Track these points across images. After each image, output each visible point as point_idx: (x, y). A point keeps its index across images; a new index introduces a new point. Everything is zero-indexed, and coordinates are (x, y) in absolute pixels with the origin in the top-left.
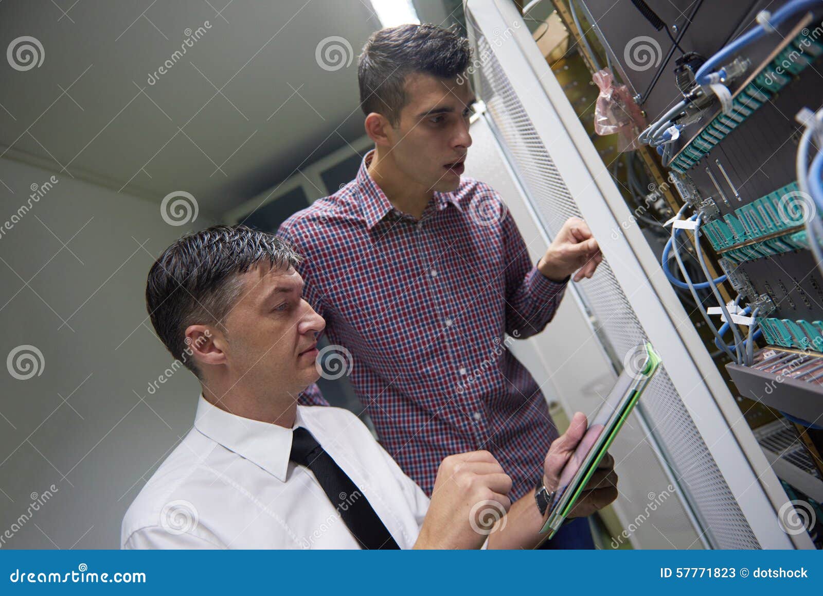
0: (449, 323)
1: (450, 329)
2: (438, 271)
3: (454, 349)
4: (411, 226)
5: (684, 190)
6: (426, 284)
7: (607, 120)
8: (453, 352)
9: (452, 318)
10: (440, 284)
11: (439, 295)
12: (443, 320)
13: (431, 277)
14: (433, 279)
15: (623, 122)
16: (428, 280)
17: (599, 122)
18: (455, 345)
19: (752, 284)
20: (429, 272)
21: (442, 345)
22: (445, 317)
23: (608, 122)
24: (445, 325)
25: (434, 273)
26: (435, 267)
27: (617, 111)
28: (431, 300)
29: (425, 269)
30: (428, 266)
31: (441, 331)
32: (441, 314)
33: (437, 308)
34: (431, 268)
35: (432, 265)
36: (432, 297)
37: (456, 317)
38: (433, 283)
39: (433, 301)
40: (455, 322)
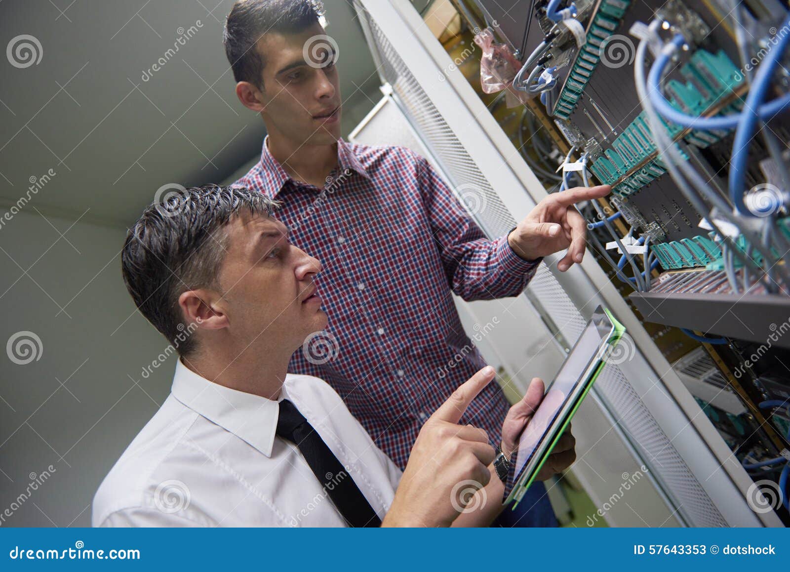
0: (361, 286)
1: (364, 292)
2: (345, 237)
3: (370, 311)
4: (314, 196)
5: (571, 135)
6: (334, 251)
7: (492, 78)
8: (368, 314)
9: (364, 281)
10: (348, 249)
11: (348, 261)
12: (355, 284)
13: (338, 244)
14: (341, 246)
15: (508, 79)
16: (336, 247)
17: (486, 82)
18: (370, 307)
19: (642, 215)
21: (357, 308)
22: (356, 282)
23: (493, 81)
24: (358, 290)
25: (341, 240)
26: (342, 233)
27: (500, 69)
28: (341, 266)
29: (332, 237)
30: (334, 234)
31: (354, 295)
32: (353, 279)
33: (347, 273)
34: (337, 235)
35: (339, 232)
36: (341, 263)
37: (368, 280)
38: (341, 250)
39: (343, 267)
40: (368, 285)
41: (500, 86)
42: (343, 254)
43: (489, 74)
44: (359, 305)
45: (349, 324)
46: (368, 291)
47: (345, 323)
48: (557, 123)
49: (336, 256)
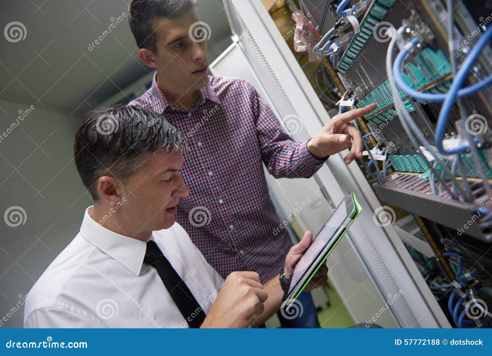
0: (211, 173)
1: (212, 177)
2: (202, 142)
3: (215, 189)
4: (184, 116)
5: (346, 83)
6: (195, 151)
8: (214, 191)
9: (212, 170)
10: (204, 150)
11: (203, 157)
12: (207, 172)
13: (198, 147)
14: (199, 148)
16: (196, 148)
17: (297, 44)
18: (215, 186)
19: (385, 136)
20: (197, 143)
21: (207, 187)
22: (208, 170)
23: (301, 44)
24: (208, 175)
25: (200, 144)
26: (200, 140)
27: (306, 36)
28: (198, 160)
29: (194, 142)
30: (196, 140)
31: (206, 179)
32: (206, 168)
33: (202, 165)
34: (197, 141)
35: (198, 139)
36: (199, 158)
37: (215, 169)
38: (199, 150)
39: (200, 161)
40: (215, 172)
41: (306, 48)
42: (200, 153)
44: (208, 185)
45: (201, 196)
46: (214, 176)
47: (200, 195)
48: (339, 74)
49: (196, 154)
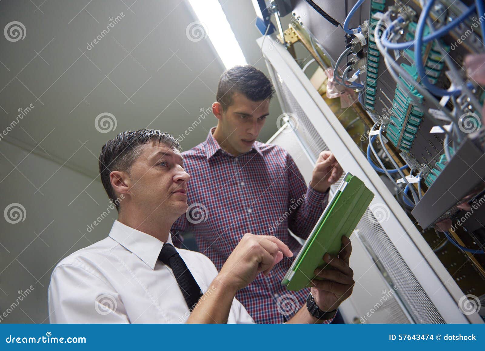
0: (250, 211)
1: (251, 214)
2: (245, 183)
3: (252, 226)
4: (232, 160)
5: (375, 119)
6: (238, 189)
7: (333, 91)
8: (251, 227)
9: (252, 208)
10: (246, 189)
11: (245, 196)
12: (246, 209)
13: (241, 186)
14: (242, 187)
15: (341, 91)
16: (239, 187)
17: (329, 93)
18: (253, 224)
19: (418, 162)
20: (240, 183)
21: (245, 223)
22: (247, 208)
23: (333, 92)
24: (247, 212)
25: (243, 184)
26: (243, 181)
27: (337, 86)
28: (240, 198)
29: (238, 181)
30: (239, 180)
31: (245, 215)
32: (246, 206)
33: (243, 202)
34: (241, 181)
35: (242, 180)
36: (241, 196)
37: (254, 207)
38: (242, 189)
39: (241, 199)
40: (254, 210)
41: (337, 95)
42: (242, 191)
43: (331, 88)
44: (246, 222)
45: (239, 232)
46: (253, 214)
47: (237, 231)
48: (368, 112)
49: (238, 192)
